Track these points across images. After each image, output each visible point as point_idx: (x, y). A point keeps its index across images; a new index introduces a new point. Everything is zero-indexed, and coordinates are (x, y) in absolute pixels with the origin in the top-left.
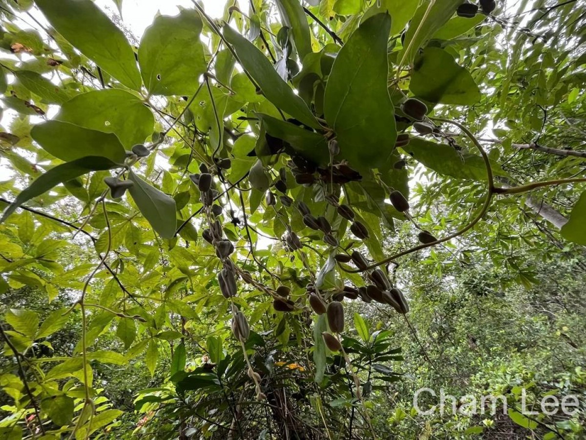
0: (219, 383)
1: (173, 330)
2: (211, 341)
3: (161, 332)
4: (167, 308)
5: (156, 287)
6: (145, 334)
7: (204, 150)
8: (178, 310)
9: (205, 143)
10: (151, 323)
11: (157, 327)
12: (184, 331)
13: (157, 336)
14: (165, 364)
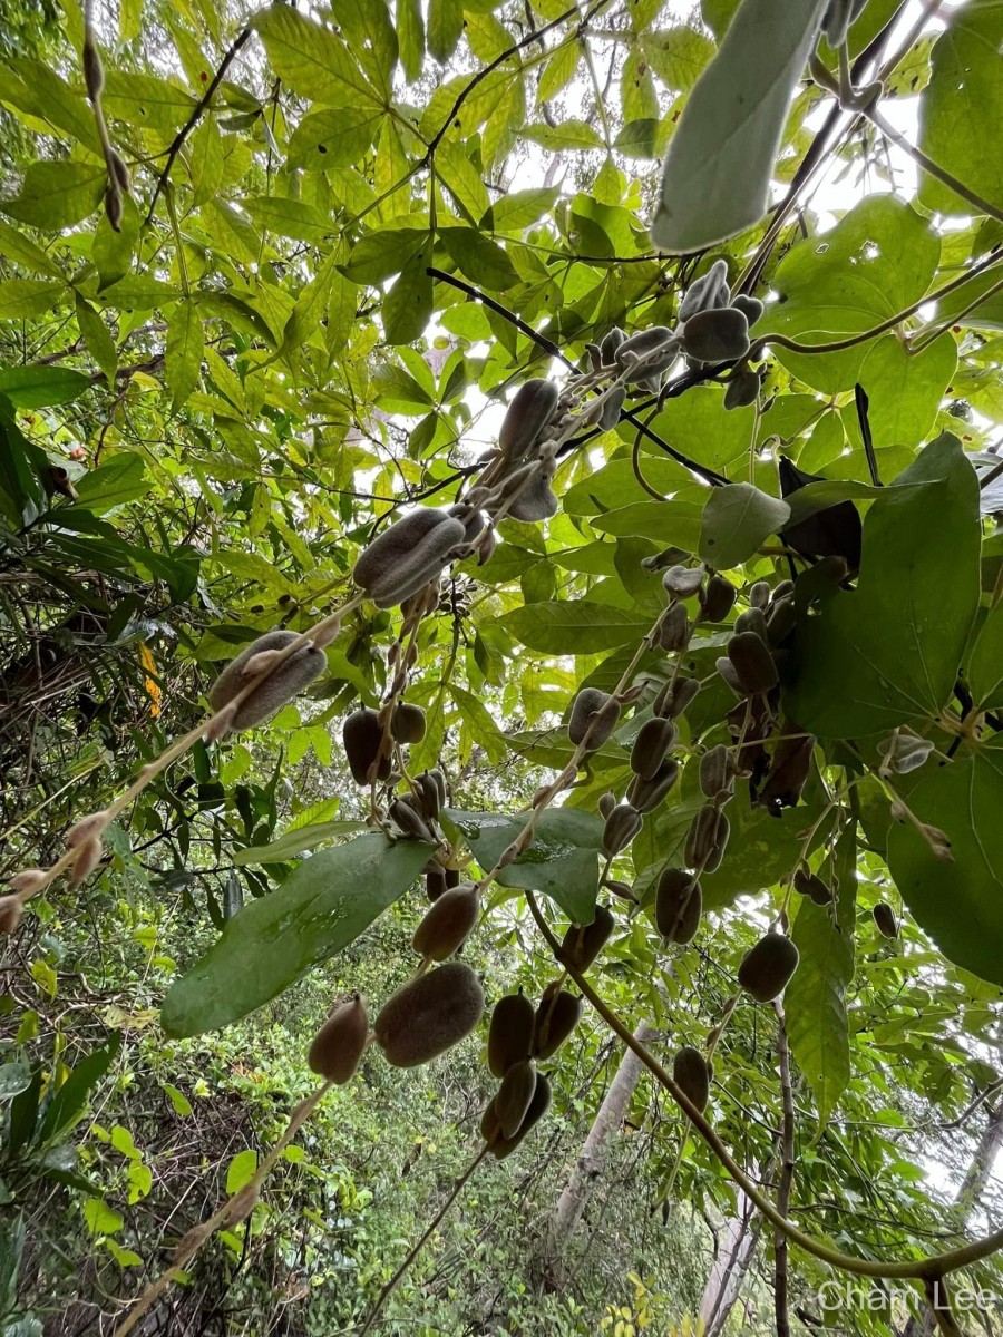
0: (28, 522)
1: (117, 344)
2: (134, 463)
3: (97, 308)
4: (171, 308)
5: (215, 255)
6: (71, 264)
7: (639, 297)
8: (177, 341)
9: (658, 295)
10: (111, 270)
11: (105, 292)
12: (125, 374)
13: (80, 299)
14: (18, 343)
